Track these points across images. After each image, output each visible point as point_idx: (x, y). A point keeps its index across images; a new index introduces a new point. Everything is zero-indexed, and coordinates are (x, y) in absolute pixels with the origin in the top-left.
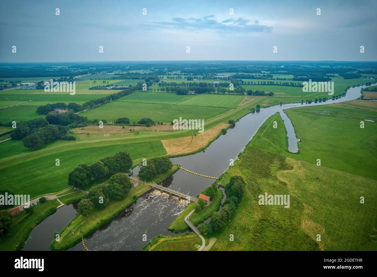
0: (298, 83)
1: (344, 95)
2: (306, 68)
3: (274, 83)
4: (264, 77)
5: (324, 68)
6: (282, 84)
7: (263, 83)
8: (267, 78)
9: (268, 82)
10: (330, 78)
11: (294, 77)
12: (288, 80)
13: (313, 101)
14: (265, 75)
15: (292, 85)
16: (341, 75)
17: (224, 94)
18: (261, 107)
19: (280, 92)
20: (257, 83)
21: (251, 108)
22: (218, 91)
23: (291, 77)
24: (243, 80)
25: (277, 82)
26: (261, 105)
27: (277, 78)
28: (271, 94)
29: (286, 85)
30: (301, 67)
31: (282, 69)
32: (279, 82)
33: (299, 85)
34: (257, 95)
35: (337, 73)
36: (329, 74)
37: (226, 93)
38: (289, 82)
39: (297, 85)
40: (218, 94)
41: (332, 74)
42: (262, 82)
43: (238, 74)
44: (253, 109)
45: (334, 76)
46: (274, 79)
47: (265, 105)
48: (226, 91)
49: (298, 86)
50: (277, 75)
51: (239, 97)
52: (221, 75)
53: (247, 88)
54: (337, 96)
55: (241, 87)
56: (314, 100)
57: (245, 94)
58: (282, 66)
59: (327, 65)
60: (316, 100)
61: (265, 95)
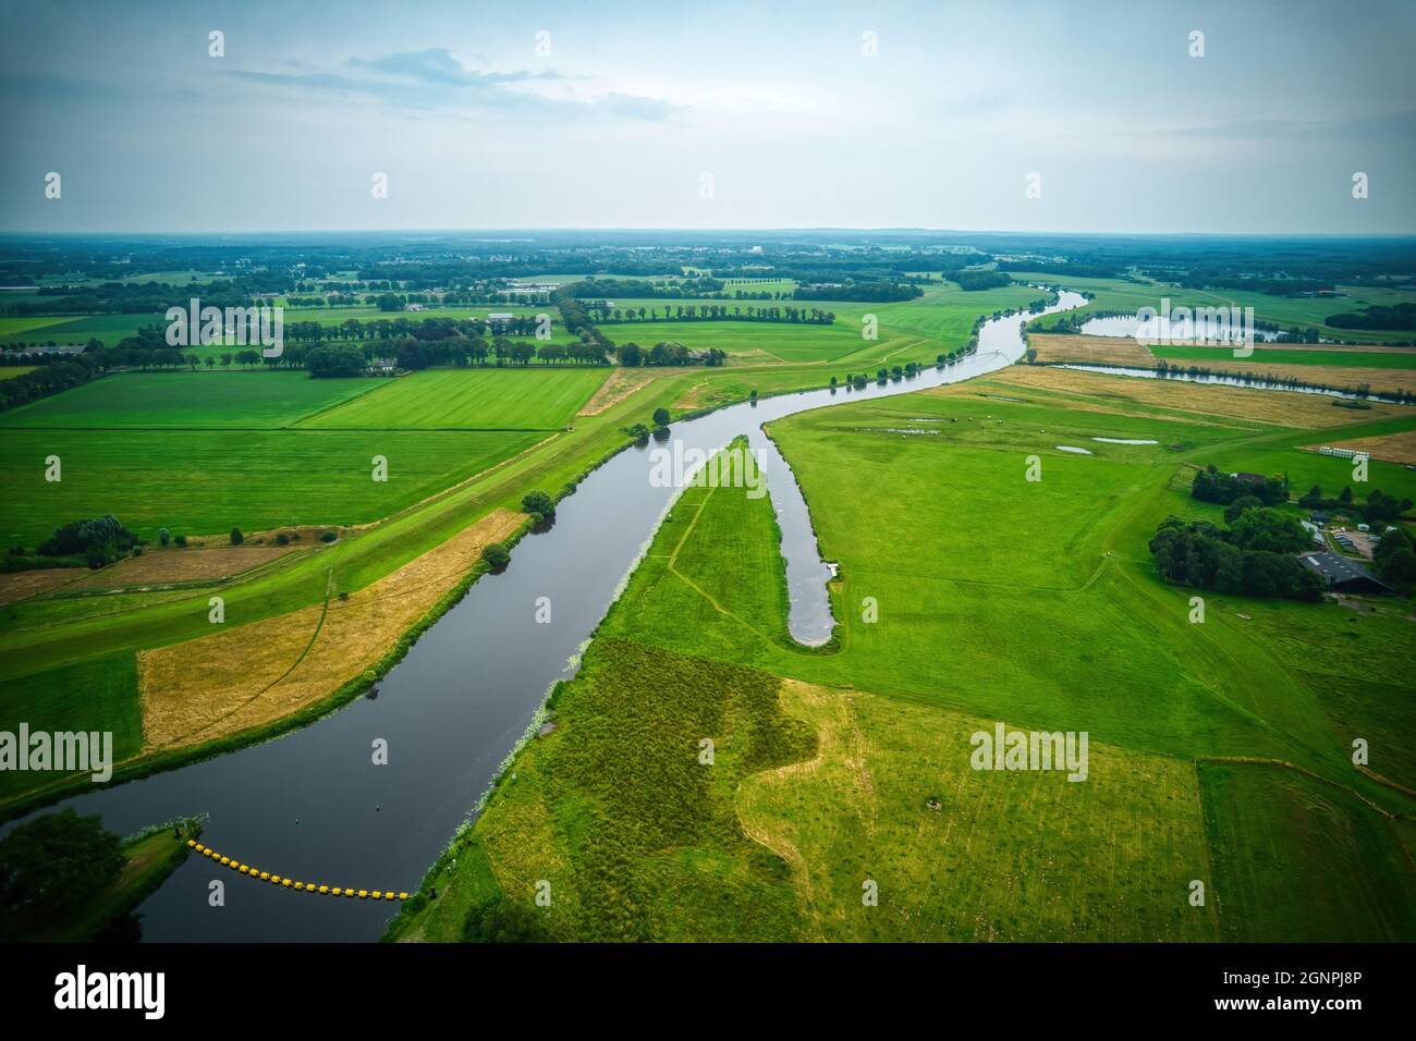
0: (814, 311)
1: (971, 348)
2: (836, 253)
3: (727, 314)
4: (692, 290)
5: (896, 255)
6: (755, 314)
7: (684, 314)
8: (702, 294)
9: (704, 309)
10: (919, 287)
11: (797, 286)
12: (777, 298)
13: (872, 381)
14: (695, 280)
15: (793, 318)
16: (951, 277)
17: (526, 366)
18: (672, 417)
19: (746, 348)
20: (661, 314)
21: (630, 425)
22: (499, 353)
23: (788, 285)
24: (610, 303)
25: (737, 310)
26: (673, 407)
27: (739, 292)
28: (714, 359)
29: (770, 317)
30: (819, 250)
31: (756, 258)
32: (744, 306)
33: (816, 318)
34: (659, 365)
35: (936, 269)
36: (914, 275)
37: (534, 360)
38: (781, 305)
39: (809, 315)
40: (500, 365)
41: (924, 275)
42: (680, 310)
43: (593, 279)
44: (639, 427)
45: (929, 282)
46: (727, 297)
47: (691, 407)
48: (533, 355)
49: (812, 322)
50: (738, 279)
51: (587, 378)
52: (526, 287)
53: (621, 336)
54: (952, 356)
55: (596, 334)
56: (875, 375)
57: (613, 360)
58: (756, 248)
59: (904, 244)
60: (880, 374)
61: (694, 364)
